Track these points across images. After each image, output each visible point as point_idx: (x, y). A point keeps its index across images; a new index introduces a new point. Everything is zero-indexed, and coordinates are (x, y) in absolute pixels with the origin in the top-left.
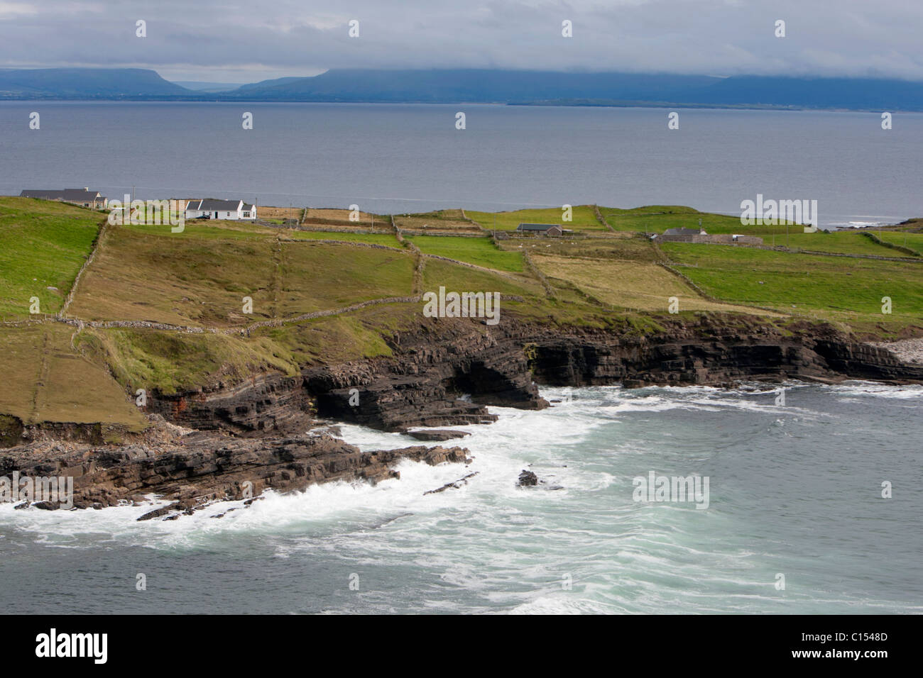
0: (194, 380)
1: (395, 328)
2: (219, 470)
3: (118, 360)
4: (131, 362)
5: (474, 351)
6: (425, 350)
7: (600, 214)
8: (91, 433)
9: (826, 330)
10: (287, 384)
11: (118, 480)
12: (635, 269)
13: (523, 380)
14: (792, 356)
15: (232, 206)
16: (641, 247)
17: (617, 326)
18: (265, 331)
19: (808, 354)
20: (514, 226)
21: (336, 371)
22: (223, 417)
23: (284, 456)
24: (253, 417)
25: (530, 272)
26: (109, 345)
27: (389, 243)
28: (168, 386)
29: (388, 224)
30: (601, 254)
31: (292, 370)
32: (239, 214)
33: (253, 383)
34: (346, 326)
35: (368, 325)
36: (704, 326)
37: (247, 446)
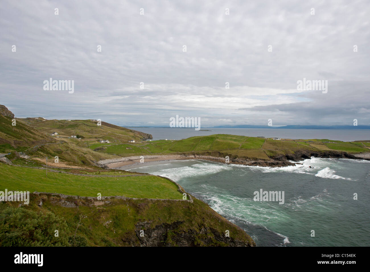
0: (274, 155)
1: (295, 151)
2: (277, 164)
3: (267, 153)
4: (268, 153)
5: (304, 154)
6: (298, 153)
7: (318, 140)
8: (264, 160)
9: (345, 153)
10: (284, 156)
11: (267, 165)
12: (322, 146)
13: (309, 157)
14: (341, 156)
15: (278, 138)
16: (322, 143)
17: (320, 151)
18: (281, 151)
19: (343, 155)
20: (308, 141)
21: (289, 155)
22: (277, 159)
23: (284, 163)
24: (280, 159)
25: (310, 146)
26: (266, 151)
27: (294, 142)
28: (272, 156)
29: (294, 140)
30: (317, 144)
31: (284, 155)
32: (279, 139)
33: (281, 156)
34: (290, 151)
35: (292, 150)
36: (330, 152)
37: (280, 162)
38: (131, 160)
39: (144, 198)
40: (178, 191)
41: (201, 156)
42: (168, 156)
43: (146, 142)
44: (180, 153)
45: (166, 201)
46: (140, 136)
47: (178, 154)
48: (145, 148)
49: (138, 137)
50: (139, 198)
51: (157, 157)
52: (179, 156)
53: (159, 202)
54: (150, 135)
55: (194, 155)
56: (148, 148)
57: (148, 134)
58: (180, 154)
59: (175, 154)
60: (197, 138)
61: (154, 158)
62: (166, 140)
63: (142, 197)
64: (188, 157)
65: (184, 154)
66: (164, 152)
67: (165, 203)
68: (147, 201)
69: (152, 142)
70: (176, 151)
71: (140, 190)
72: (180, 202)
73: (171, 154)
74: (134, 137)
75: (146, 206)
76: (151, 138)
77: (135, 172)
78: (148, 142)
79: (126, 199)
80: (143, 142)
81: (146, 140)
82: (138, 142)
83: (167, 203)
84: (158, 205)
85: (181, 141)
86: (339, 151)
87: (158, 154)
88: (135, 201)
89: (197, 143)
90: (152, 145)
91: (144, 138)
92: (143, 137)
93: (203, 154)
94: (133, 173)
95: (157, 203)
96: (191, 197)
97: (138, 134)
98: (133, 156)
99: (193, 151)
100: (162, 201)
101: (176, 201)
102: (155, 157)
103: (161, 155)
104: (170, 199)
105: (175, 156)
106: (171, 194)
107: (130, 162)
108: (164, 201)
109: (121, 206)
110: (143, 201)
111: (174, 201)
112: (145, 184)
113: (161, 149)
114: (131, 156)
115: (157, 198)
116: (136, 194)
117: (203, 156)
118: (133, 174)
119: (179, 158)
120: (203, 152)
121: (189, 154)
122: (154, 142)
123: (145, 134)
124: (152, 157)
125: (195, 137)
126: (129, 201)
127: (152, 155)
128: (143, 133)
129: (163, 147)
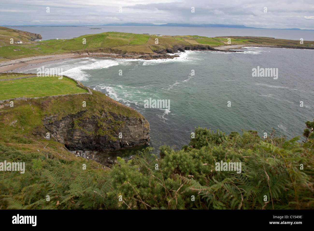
0: (157, 49)
1: (173, 45)
2: (159, 57)
3: (151, 48)
4: (152, 48)
5: (180, 47)
6: (176, 47)
7: (190, 36)
8: (149, 54)
9: (209, 46)
10: (165, 50)
11: (151, 58)
12: (193, 41)
13: (184, 50)
14: (206, 48)
15: (160, 35)
16: (194, 39)
17: (191, 45)
18: (163, 46)
19: (207, 48)
20: (183, 37)
21: (169, 49)
22: (160, 53)
23: (164, 56)
24: (162, 53)
25: (184, 41)
26: (151, 47)
27: (173, 38)
28: (155, 50)
29: (173, 37)
30: (190, 39)
31: (165, 49)
32: (161, 36)
33: (162, 50)
34: (169, 45)
35: (171, 45)
36: (198, 46)
37: (162, 55)
38: (23, 62)
39: (45, 96)
40: (77, 86)
41: (94, 53)
42: (62, 55)
43: (36, 43)
44: (73, 51)
45: (68, 96)
46: (27, 36)
47: (72, 53)
48: (35, 49)
49: (25, 37)
50: (40, 96)
51: (50, 57)
52: (73, 54)
53: (61, 98)
54: (39, 35)
55: (88, 53)
56: (39, 48)
57: (36, 34)
58: (73, 53)
59: (68, 53)
60: (89, 36)
61: (47, 58)
62: (57, 39)
63: (43, 95)
64: (82, 55)
65: (78, 52)
66: (58, 52)
67: (67, 97)
68: (49, 98)
69: (42, 42)
70: (69, 50)
71: (40, 89)
72: (81, 95)
73: (65, 53)
74: (21, 38)
75: (49, 103)
76: (41, 38)
77: (31, 74)
78: (38, 42)
79: (27, 99)
80: (32, 42)
81: (35, 40)
82: (26, 43)
83: (68, 97)
84: (60, 100)
85: (73, 40)
86: (204, 45)
87: (51, 54)
88: (37, 100)
89: (89, 41)
90: (43, 45)
91: (32, 38)
92: (30, 37)
93: (96, 51)
94: (29, 74)
95: (59, 99)
96: (89, 90)
97: (23, 34)
98: (24, 57)
99: (86, 49)
100: (64, 96)
101: (76, 94)
102: (49, 57)
103: (54, 54)
104: (71, 94)
105: (69, 55)
106: (71, 89)
107: (22, 64)
108: (66, 96)
109: (23, 106)
110: (45, 99)
111: (75, 95)
112: (44, 84)
113: (54, 48)
114: (22, 57)
115: (58, 94)
116: (36, 93)
117: (96, 53)
118: (28, 76)
119: (73, 57)
120: (96, 49)
121: (82, 52)
122: (44, 42)
123: (33, 34)
124: (46, 57)
125: (86, 35)
126: (31, 101)
127: (45, 55)
128: (30, 33)
129: (55, 47)
